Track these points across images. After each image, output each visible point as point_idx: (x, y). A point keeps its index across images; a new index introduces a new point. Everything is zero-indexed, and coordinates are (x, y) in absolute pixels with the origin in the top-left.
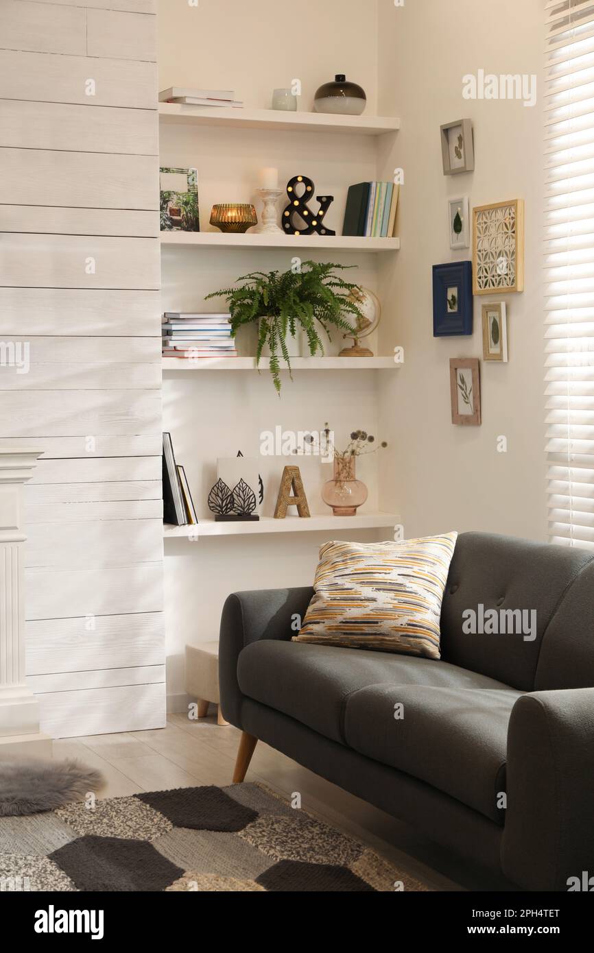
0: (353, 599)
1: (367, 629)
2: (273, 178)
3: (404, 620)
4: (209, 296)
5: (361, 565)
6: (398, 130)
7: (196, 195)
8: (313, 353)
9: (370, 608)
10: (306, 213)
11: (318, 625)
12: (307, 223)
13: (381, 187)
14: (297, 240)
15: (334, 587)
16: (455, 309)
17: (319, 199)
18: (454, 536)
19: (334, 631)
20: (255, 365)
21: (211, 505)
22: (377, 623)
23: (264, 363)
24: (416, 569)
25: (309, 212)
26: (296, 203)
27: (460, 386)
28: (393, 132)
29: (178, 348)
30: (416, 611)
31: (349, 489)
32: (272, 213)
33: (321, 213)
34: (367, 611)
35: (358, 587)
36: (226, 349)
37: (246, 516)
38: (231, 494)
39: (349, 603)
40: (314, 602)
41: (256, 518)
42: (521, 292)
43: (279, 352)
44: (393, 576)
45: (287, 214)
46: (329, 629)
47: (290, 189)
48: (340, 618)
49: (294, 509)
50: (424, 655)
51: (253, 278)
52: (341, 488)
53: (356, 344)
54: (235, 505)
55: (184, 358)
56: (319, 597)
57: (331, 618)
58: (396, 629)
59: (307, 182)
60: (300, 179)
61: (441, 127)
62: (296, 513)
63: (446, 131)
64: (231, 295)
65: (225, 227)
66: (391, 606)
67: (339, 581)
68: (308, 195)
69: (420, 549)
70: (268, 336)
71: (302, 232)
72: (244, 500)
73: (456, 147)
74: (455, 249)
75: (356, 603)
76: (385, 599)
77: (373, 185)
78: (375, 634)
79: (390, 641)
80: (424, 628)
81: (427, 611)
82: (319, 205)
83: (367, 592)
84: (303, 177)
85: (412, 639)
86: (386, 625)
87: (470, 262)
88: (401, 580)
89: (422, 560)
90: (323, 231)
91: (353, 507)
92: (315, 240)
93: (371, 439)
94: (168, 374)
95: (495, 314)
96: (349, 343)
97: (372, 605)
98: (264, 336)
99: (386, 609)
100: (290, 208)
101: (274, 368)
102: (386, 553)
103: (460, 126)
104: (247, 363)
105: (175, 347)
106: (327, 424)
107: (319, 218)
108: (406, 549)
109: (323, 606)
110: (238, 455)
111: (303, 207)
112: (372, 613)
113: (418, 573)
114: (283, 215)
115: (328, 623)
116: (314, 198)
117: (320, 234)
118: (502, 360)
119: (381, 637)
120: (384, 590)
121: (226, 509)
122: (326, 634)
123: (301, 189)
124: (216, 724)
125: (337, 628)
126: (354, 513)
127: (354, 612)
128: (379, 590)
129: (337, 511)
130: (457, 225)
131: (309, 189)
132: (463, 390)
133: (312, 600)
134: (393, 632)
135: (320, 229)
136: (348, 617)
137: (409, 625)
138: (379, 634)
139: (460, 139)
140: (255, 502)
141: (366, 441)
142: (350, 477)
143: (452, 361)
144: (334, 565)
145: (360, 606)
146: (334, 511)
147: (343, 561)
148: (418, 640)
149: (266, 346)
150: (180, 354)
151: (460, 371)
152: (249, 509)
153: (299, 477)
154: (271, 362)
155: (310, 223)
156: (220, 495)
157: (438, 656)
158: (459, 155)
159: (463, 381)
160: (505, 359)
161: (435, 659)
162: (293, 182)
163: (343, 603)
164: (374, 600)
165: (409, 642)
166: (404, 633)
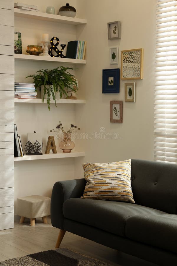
0: (104, 183)
1: (109, 193)
2: (47, 37)
3: (122, 190)
4: (27, 77)
5: (104, 171)
6: (86, 24)
7: (21, 42)
8: (61, 98)
9: (110, 186)
10: (57, 50)
11: (91, 193)
12: (57, 53)
13: (81, 42)
14: (54, 59)
15: (95, 179)
16: (112, 84)
17: (61, 45)
18: (130, 160)
19: (97, 195)
20: (42, 102)
21: (26, 150)
22: (113, 191)
23: (45, 101)
24: (123, 172)
25: (58, 50)
26: (54, 46)
27: (114, 110)
28: (84, 24)
29: (19, 95)
30: (126, 187)
31: (69, 144)
32: (46, 49)
33: (62, 50)
34: (109, 187)
35: (104, 179)
36: (33, 96)
37: (37, 153)
38: (33, 146)
39: (102, 185)
40: (88, 184)
41: (41, 154)
42: (142, 79)
43: (51, 97)
44: (116, 175)
45: (50, 50)
46: (96, 194)
47: (52, 42)
48: (100, 190)
49: (51, 151)
50: (129, 202)
51: (42, 71)
52: (66, 143)
53: (71, 95)
54: (34, 150)
55: (21, 98)
56: (90, 183)
57: (96, 190)
58: (120, 193)
59: (57, 39)
60: (55, 38)
61: (108, 23)
62: (52, 152)
63: (109, 25)
64: (33, 77)
65: (32, 53)
66: (117, 185)
67: (96, 177)
68: (58, 44)
69: (122, 166)
70: (47, 92)
71: (55, 56)
72: (37, 148)
73: (113, 30)
74: (111, 64)
75: (104, 185)
76: (114, 183)
77: (79, 42)
78: (112, 195)
79: (118, 197)
80: (128, 192)
81: (128, 187)
82: (61, 48)
83: (108, 181)
84: (56, 38)
85: (125, 197)
86: (116, 192)
87: (119, 69)
88: (118, 176)
89: (124, 169)
90: (63, 56)
91: (70, 150)
92: (59, 59)
93: (76, 127)
94: (16, 104)
95: (131, 87)
96: (69, 95)
97: (110, 185)
98: (45, 92)
99: (116, 187)
100: (52, 48)
101: (48, 103)
102: (111, 167)
103: (117, 23)
104: (40, 101)
105: (17, 95)
106: (60, 122)
107: (61, 52)
108: (117, 166)
109: (93, 186)
110: (34, 132)
111: (56, 48)
112: (110, 188)
113: (124, 174)
114: (49, 50)
115: (95, 192)
116: (59, 45)
117: (61, 57)
118: (134, 101)
119: (114, 196)
120: (114, 180)
121: (31, 151)
122: (94, 195)
123: (55, 42)
124: (30, 225)
125: (99, 193)
126: (70, 152)
127: (104, 188)
128: (112, 180)
129: (64, 151)
130: (114, 56)
131: (58, 42)
132: (115, 111)
133: (87, 184)
134: (119, 194)
135: (61, 56)
136: (102, 189)
137: (124, 192)
138: (114, 195)
139: (115, 28)
140: (41, 149)
141: (74, 128)
142: (69, 140)
143: (111, 102)
144: (92, 171)
145: (106, 186)
146: (63, 151)
147: (96, 170)
148: (128, 197)
149: (46, 95)
150: (19, 97)
151: (114, 105)
152: (39, 151)
153: (54, 140)
154: (47, 101)
155: (58, 54)
156: (29, 146)
157: (134, 202)
158: (114, 33)
159: (115, 108)
160: (135, 102)
161: (134, 203)
162: (53, 39)
163: (100, 185)
164: (111, 183)
165: (124, 198)
166: (123, 195)
